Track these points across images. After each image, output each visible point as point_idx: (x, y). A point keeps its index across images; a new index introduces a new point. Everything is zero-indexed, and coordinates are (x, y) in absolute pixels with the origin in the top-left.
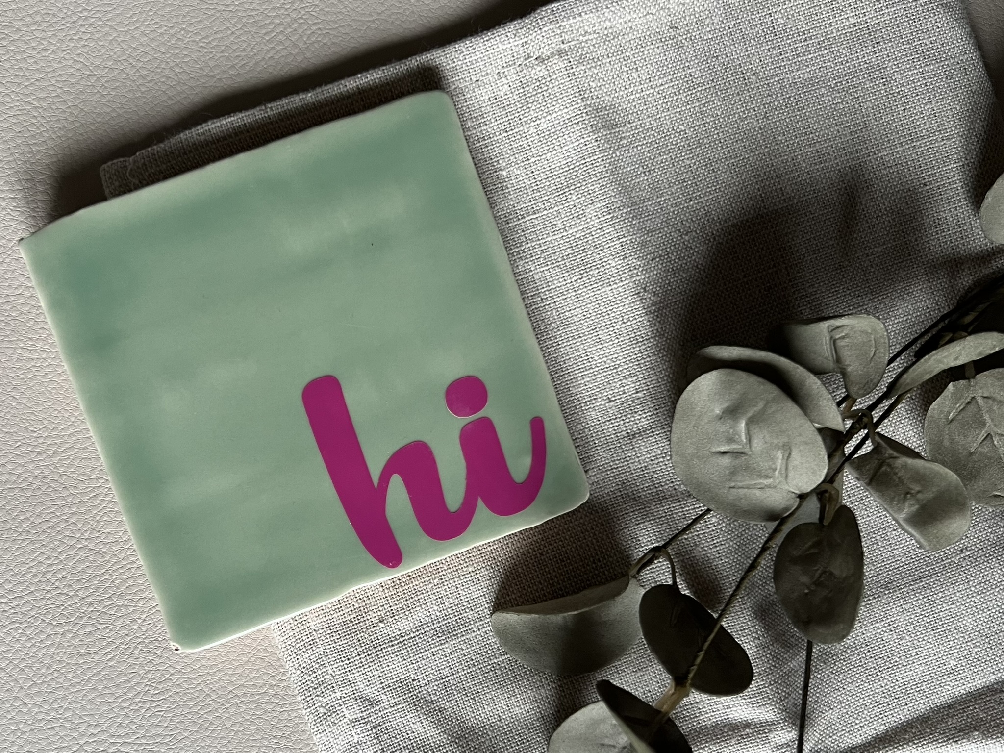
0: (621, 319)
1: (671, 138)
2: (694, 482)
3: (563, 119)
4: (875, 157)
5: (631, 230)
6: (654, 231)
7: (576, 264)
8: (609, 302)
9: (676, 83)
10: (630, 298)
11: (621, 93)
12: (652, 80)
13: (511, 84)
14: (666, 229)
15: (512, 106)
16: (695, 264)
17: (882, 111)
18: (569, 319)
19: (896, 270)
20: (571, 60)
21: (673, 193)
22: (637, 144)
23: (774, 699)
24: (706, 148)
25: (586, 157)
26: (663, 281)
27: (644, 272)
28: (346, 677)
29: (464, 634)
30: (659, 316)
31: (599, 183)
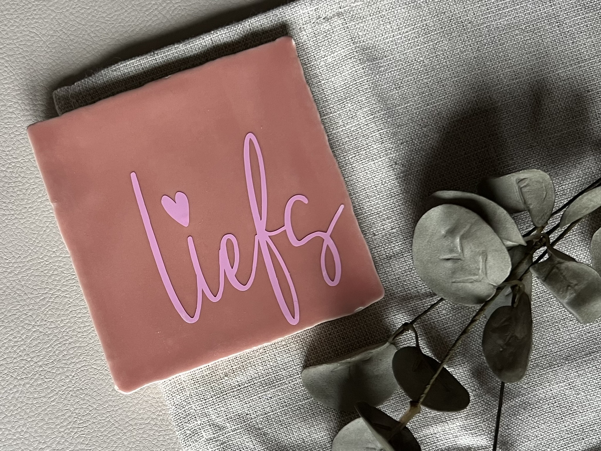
0: (381, 182)
1: (414, 66)
3: (341, 56)
4: (553, 74)
5: (387, 125)
6: (402, 126)
7: (351, 147)
9: (417, 30)
10: (386, 168)
11: (380, 38)
12: (400, 29)
13: (308, 35)
14: (411, 124)
15: (309, 48)
16: (431, 146)
17: (557, 44)
19: (570, 148)
20: (346, 19)
21: (415, 101)
22: (391, 70)
23: (487, 431)
24: (438, 71)
25: (356, 80)
26: (408, 157)
27: (395, 152)
28: (204, 411)
29: (280, 385)
30: (406, 180)
31: (365, 96)
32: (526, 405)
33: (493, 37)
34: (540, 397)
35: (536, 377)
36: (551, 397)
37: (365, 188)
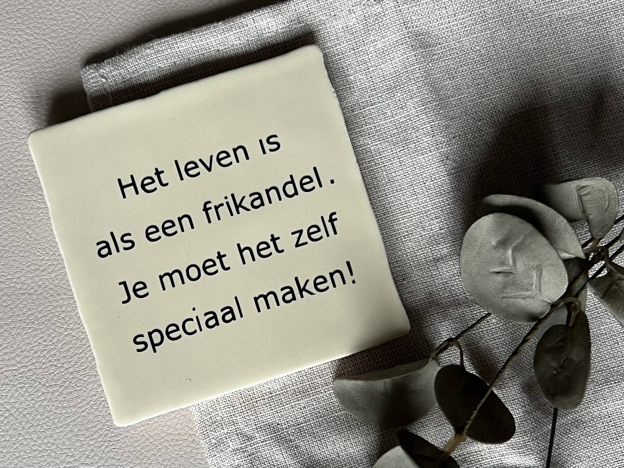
0: (430, 178)
1: (470, 55)
2: (478, 292)
3: (392, 41)
4: (618, 69)
5: (439, 117)
6: (455, 118)
7: (400, 140)
8: (422, 166)
9: (474, 17)
10: (437, 164)
11: (434, 24)
12: (456, 15)
13: (358, 17)
14: (464, 117)
15: (358, 32)
16: (485, 142)
18: (394, 178)
20: (399, 1)
21: (470, 93)
22: (445, 59)
23: (536, 451)
24: (495, 62)
25: (407, 67)
26: (461, 152)
27: (447, 146)
28: (231, 419)
29: (314, 394)
30: (457, 177)
31: (417, 85)
32: (578, 423)
33: (554, 28)
34: (594, 414)
35: (590, 394)
36: (606, 415)
37: (412, 185)
